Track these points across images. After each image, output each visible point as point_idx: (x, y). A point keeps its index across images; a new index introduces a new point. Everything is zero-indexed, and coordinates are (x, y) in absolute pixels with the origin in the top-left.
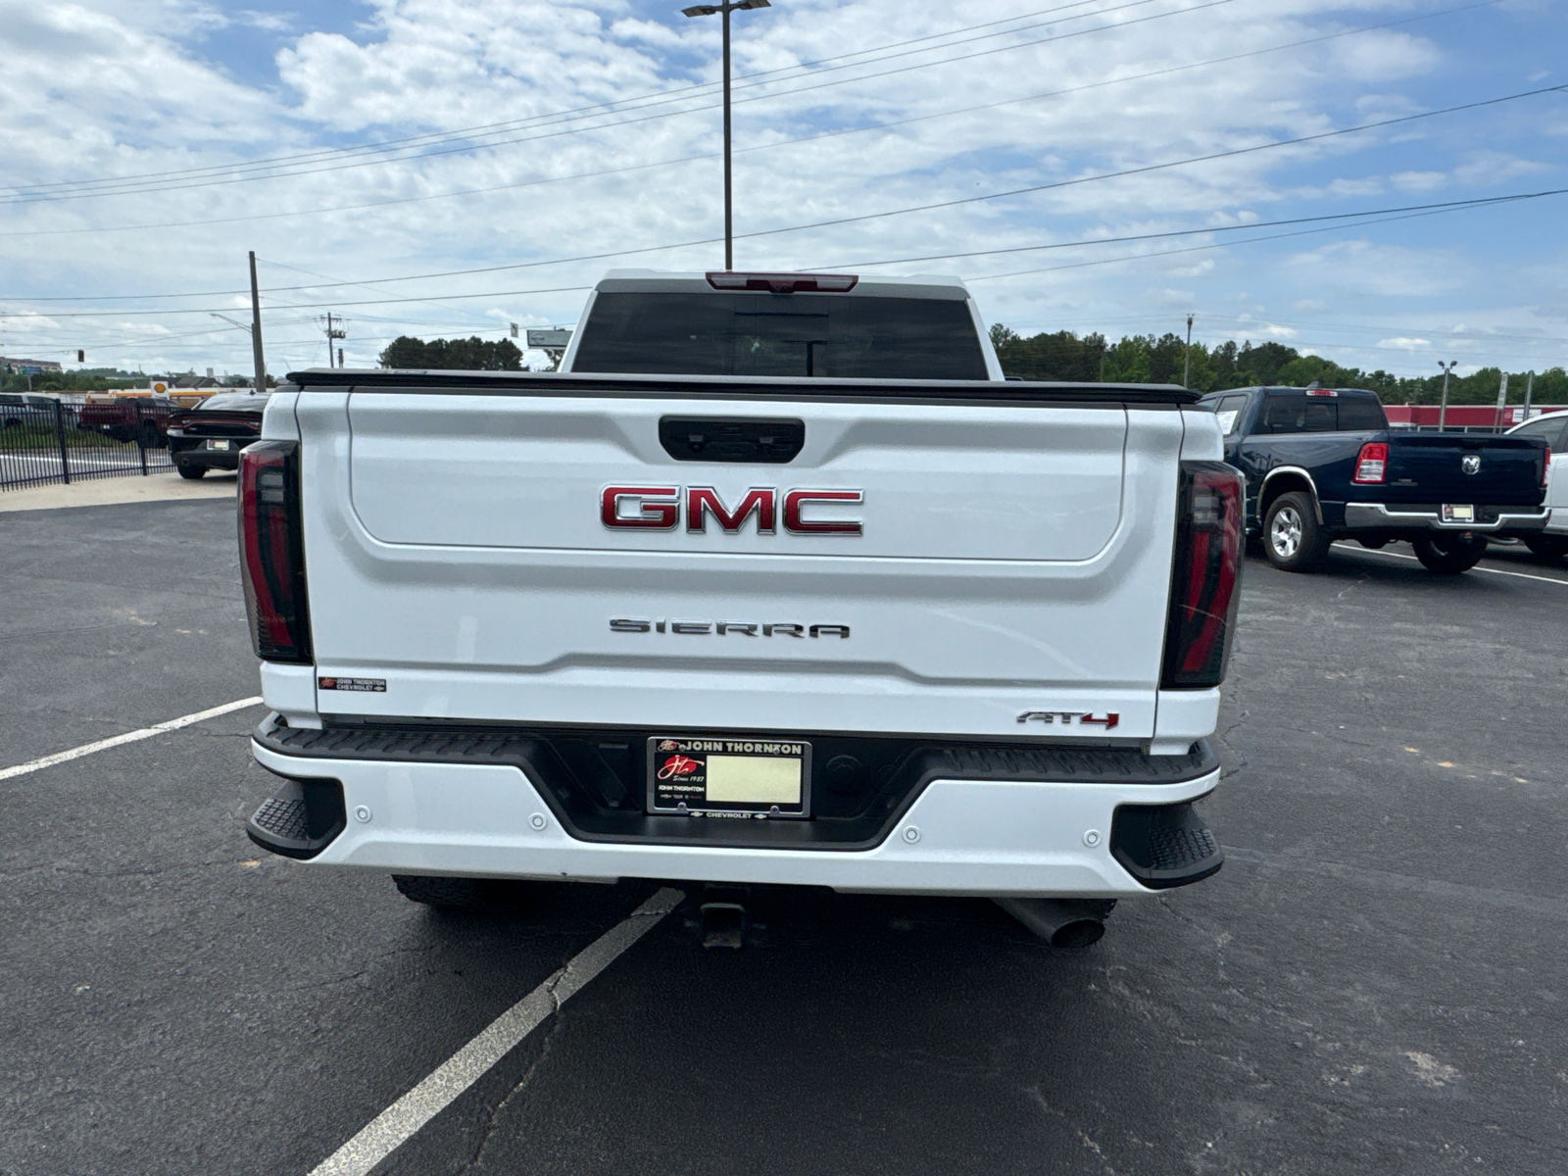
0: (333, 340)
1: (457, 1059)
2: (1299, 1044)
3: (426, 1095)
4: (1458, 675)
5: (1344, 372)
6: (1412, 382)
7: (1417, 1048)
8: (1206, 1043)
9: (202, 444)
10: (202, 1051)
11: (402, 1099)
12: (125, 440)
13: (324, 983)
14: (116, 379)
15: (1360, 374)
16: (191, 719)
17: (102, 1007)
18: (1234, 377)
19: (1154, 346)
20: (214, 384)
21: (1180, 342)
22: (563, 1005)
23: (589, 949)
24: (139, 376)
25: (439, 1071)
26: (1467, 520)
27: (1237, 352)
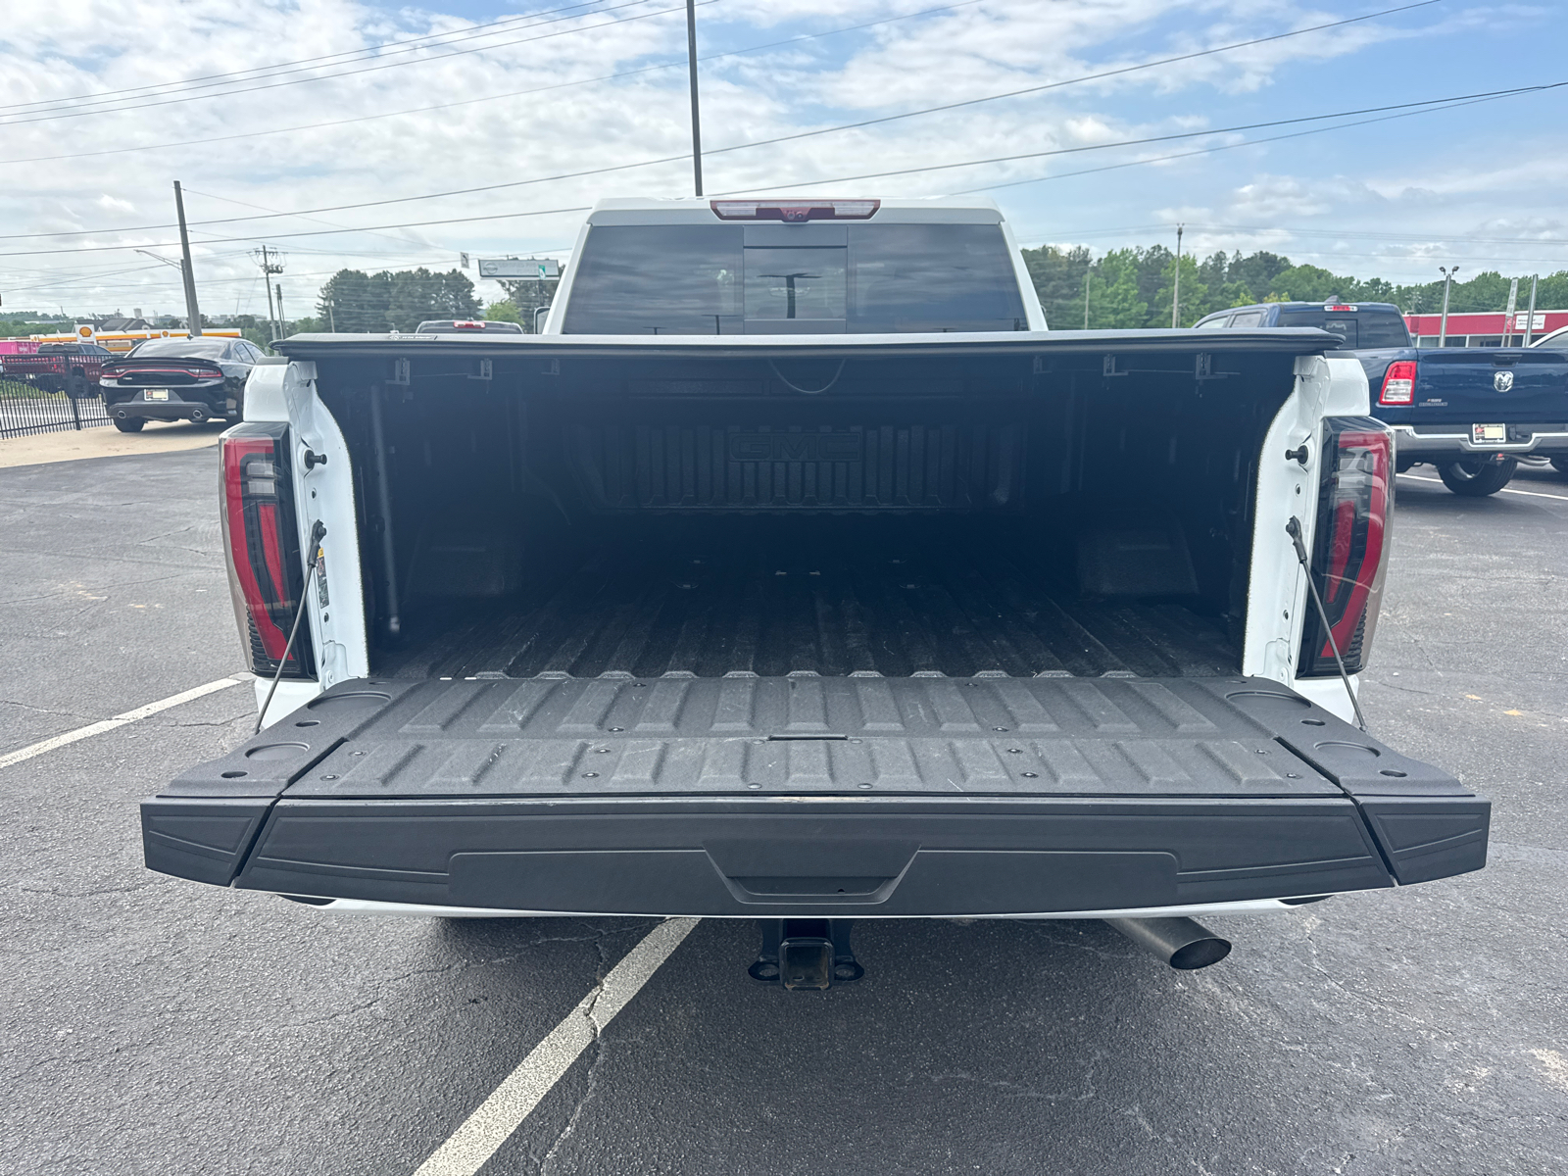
0: (270, 275)
1: (493, 1102)
2: (1415, 1045)
3: (464, 1147)
4: (1507, 610)
5: (1338, 281)
6: (1409, 290)
7: (1540, 1043)
8: (1314, 1048)
9: (140, 393)
10: (205, 1104)
11: (437, 1152)
12: (54, 391)
13: (334, 1016)
14: (38, 322)
15: (1355, 282)
16: (156, 707)
17: (88, 1054)
18: (1224, 289)
19: (1141, 258)
20: (144, 326)
21: (1168, 254)
22: (603, 1030)
23: (624, 962)
24: (62, 319)
25: (474, 1117)
26: (1499, 441)
27: (1228, 263)
